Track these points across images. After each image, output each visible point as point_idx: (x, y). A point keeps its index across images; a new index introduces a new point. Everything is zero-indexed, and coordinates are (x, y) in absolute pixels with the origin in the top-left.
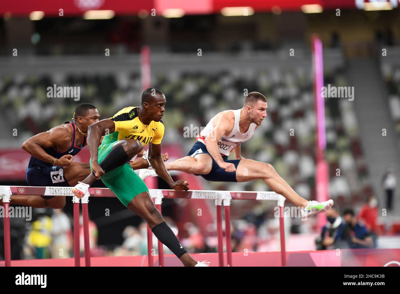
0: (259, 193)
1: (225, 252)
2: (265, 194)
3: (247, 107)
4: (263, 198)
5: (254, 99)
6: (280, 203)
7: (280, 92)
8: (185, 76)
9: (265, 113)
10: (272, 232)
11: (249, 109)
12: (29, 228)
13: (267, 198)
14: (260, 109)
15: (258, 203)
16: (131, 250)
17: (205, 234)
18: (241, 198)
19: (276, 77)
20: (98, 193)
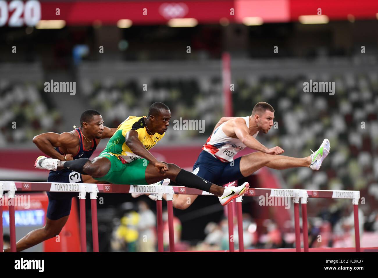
0: (334, 191)
1: (302, 248)
2: (341, 193)
3: (256, 116)
4: (339, 196)
5: (263, 109)
6: (354, 201)
7: (354, 96)
8: (264, 81)
9: (272, 122)
10: (347, 229)
11: (257, 118)
12: (116, 223)
13: (342, 197)
14: (268, 118)
15: (334, 201)
16: (212, 245)
17: (282, 231)
18: (318, 197)
19: (350, 82)
20: (182, 191)
